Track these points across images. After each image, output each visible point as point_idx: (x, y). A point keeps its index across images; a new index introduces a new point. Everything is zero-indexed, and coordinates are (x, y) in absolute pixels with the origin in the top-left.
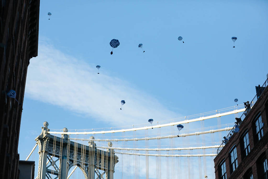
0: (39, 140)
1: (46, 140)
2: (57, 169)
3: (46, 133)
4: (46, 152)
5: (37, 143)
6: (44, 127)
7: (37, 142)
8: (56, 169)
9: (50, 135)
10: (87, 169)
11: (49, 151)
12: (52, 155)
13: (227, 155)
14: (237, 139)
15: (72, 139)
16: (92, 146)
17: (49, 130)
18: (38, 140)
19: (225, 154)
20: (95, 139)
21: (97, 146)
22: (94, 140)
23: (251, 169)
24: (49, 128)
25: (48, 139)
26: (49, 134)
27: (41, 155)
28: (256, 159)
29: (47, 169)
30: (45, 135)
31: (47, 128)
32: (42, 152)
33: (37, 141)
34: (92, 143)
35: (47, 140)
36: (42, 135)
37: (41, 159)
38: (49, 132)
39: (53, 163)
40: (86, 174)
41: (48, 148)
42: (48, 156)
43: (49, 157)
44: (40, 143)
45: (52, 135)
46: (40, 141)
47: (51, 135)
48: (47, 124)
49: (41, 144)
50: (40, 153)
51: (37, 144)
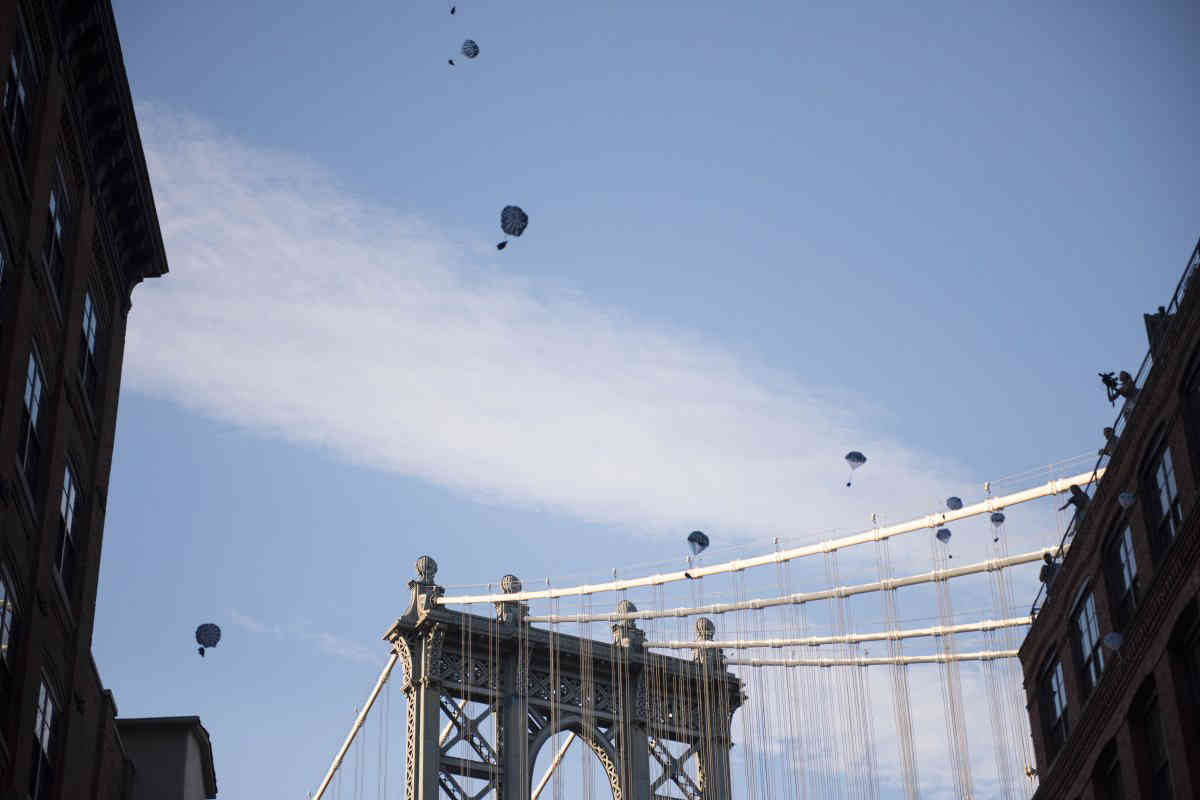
0: (401, 638)
1: (431, 635)
2: (485, 751)
3: (431, 605)
4: (433, 684)
5: (394, 652)
6: (419, 579)
7: (395, 646)
8: (480, 754)
9: (447, 611)
10: (613, 742)
11: (448, 678)
12: (457, 694)
13: (1064, 628)
14: (1092, 554)
15: (540, 619)
16: (625, 643)
17: (441, 592)
18: (396, 639)
19: (1057, 624)
20: (639, 613)
21: (650, 641)
22: (631, 615)
23: (1150, 679)
24: (438, 580)
25: (439, 629)
26: (442, 605)
27: (415, 699)
28: (1165, 633)
29: (443, 756)
30: (423, 614)
31: (432, 583)
32: (418, 686)
33: (393, 642)
34: (630, 629)
35: (437, 633)
36: (414, 613)
37: (414, 718)
38: (440, 601)
39: (468, 730)
40: (612, 766)
41: (442, 665)
42: (443, 699)
43: (450, 707)
44: (407, 648)
45: (451, 609)
46: (404, 642)
47: (452, 612)
48: (430, 567)
49: (412, 654)
50: (408, 690)
51: (394, 656)
